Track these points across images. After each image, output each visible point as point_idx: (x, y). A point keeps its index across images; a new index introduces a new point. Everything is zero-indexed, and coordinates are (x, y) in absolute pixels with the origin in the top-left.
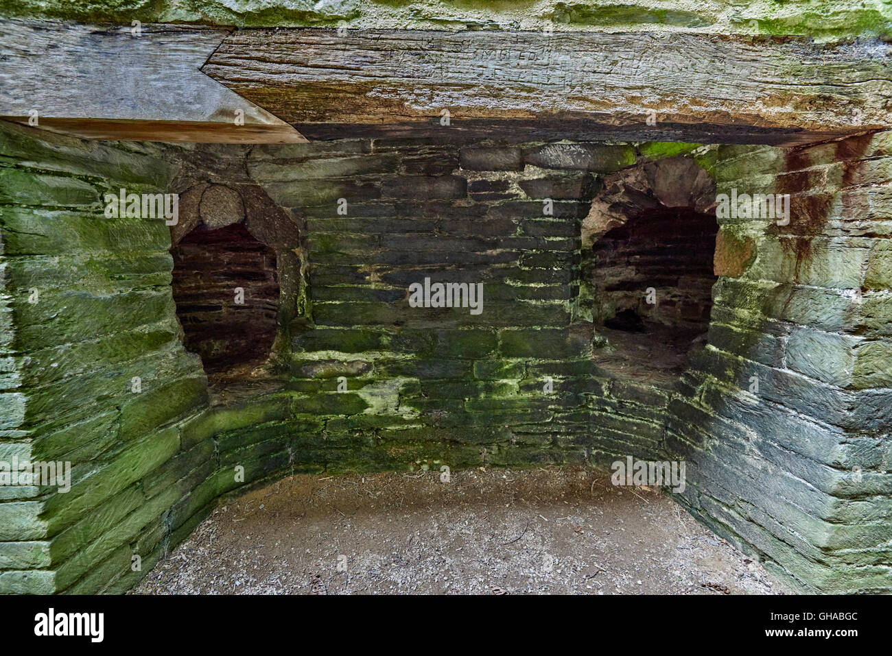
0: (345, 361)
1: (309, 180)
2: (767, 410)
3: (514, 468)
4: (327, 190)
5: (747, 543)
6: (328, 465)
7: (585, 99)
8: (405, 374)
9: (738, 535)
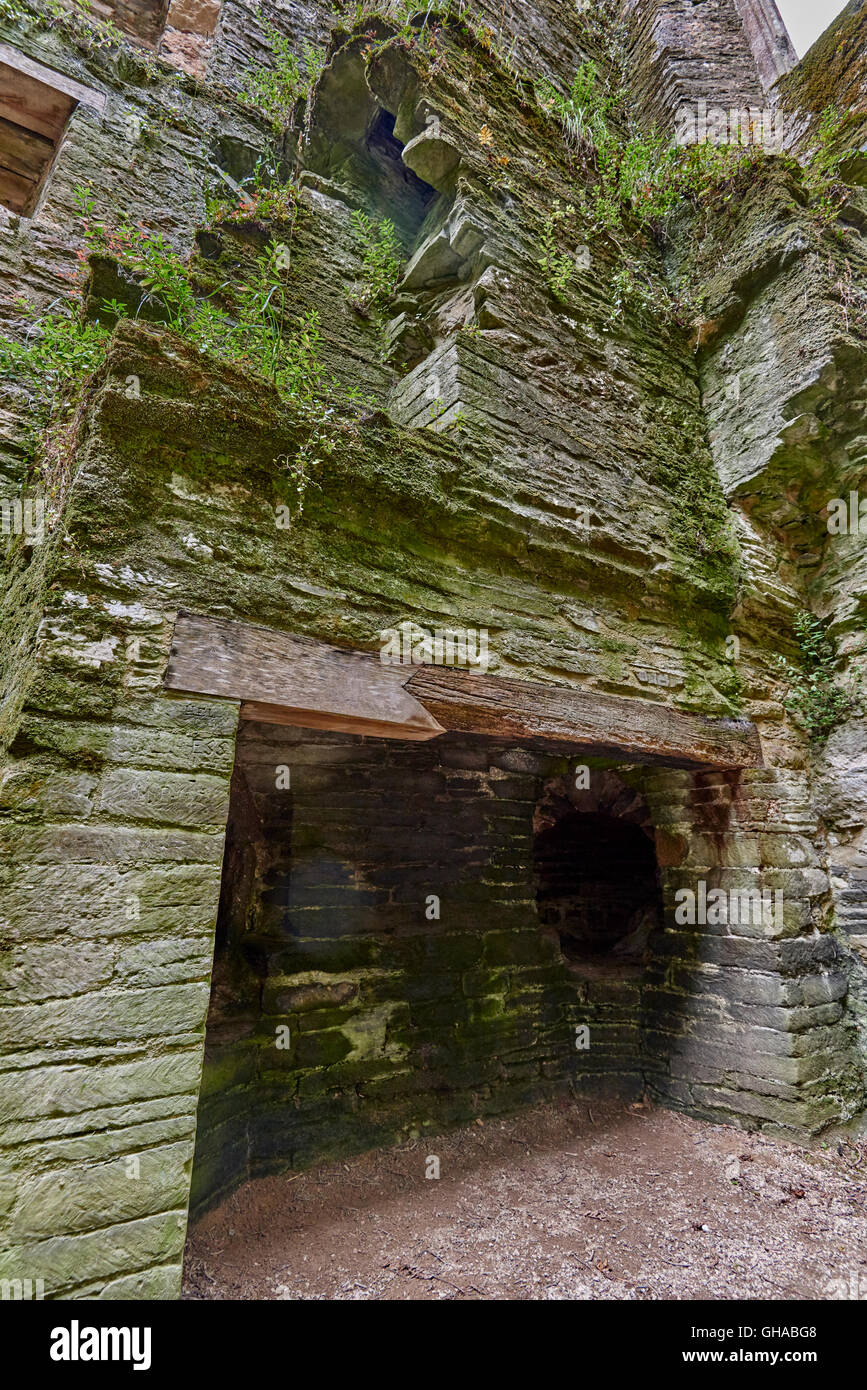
0: (329, 984)
1: (299, 765)
2: (727, 975)
3: (508, 1116)
4: (317, 778)
5: (743, 1115)
6: (296, 1155)
7: (616, 735)
8: (395, 998)
9: (735, 1113)
